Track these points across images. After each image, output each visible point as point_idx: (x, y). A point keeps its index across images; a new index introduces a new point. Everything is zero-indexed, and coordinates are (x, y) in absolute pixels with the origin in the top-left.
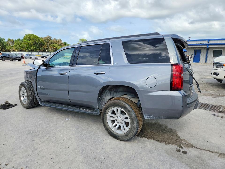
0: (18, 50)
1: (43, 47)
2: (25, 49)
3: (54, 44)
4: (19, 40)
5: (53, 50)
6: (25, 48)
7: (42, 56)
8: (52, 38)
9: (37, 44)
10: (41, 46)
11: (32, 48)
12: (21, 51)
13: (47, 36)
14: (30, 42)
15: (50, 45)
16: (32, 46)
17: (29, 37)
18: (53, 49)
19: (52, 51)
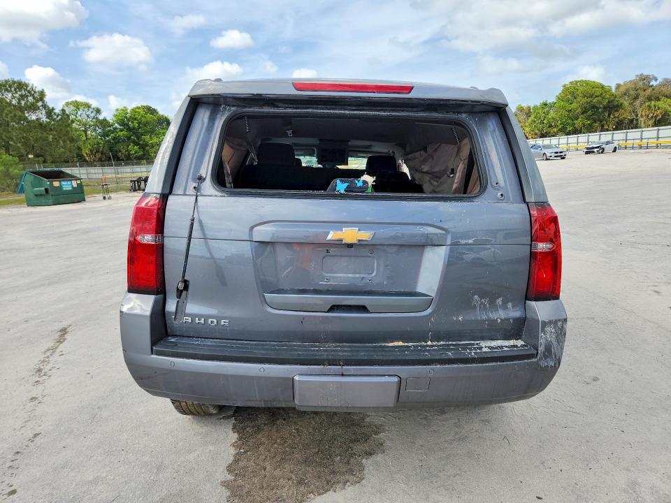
0: (536, 134)
1: (615, 117)
2: (555, 130)
3: (659, 100)
4: (546, 105)
5: (651, 122)
6: (556, 126)
7: (587, 148)
8: (656, 80)
9: (598, 108)
10: (609, 115)
11: (578, 123)
12: (543, 136)
13: (637, 76)
14: (574, 106)
15: (643, 105)
16: (577, 119)
17: (571, 93)
18: (652, 117)
19: (648, 126)
